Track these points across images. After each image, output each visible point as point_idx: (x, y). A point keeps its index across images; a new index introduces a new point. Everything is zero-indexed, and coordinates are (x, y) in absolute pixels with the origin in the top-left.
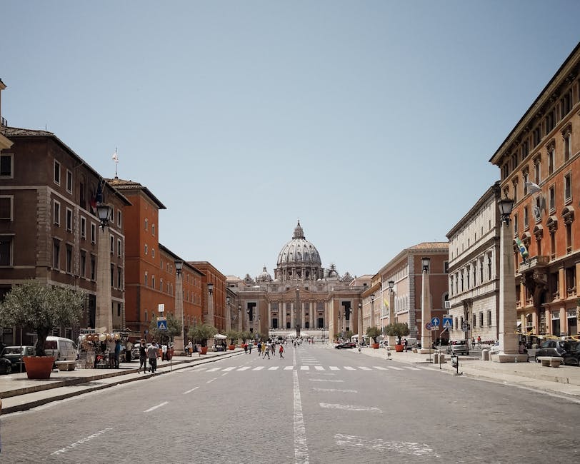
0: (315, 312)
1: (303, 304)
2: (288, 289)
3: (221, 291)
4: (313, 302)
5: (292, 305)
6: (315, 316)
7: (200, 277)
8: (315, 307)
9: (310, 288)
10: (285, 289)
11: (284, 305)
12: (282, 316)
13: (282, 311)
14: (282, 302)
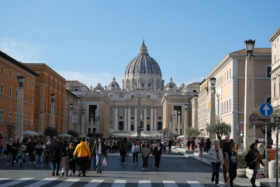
0: (155, 117)
1: (145, 110)
2: (133, 96)
3: (60, 93)
4: (154, 108)
5: (136, 110)
6: (155, 120)
7: (34, 77)
8: (155, 112)
9: (152, 97)
10: (130, 97)
11: (129, 110)
12: (127, 119)
13: (127, 115)
14: (127, 107)
